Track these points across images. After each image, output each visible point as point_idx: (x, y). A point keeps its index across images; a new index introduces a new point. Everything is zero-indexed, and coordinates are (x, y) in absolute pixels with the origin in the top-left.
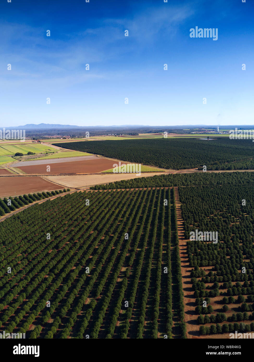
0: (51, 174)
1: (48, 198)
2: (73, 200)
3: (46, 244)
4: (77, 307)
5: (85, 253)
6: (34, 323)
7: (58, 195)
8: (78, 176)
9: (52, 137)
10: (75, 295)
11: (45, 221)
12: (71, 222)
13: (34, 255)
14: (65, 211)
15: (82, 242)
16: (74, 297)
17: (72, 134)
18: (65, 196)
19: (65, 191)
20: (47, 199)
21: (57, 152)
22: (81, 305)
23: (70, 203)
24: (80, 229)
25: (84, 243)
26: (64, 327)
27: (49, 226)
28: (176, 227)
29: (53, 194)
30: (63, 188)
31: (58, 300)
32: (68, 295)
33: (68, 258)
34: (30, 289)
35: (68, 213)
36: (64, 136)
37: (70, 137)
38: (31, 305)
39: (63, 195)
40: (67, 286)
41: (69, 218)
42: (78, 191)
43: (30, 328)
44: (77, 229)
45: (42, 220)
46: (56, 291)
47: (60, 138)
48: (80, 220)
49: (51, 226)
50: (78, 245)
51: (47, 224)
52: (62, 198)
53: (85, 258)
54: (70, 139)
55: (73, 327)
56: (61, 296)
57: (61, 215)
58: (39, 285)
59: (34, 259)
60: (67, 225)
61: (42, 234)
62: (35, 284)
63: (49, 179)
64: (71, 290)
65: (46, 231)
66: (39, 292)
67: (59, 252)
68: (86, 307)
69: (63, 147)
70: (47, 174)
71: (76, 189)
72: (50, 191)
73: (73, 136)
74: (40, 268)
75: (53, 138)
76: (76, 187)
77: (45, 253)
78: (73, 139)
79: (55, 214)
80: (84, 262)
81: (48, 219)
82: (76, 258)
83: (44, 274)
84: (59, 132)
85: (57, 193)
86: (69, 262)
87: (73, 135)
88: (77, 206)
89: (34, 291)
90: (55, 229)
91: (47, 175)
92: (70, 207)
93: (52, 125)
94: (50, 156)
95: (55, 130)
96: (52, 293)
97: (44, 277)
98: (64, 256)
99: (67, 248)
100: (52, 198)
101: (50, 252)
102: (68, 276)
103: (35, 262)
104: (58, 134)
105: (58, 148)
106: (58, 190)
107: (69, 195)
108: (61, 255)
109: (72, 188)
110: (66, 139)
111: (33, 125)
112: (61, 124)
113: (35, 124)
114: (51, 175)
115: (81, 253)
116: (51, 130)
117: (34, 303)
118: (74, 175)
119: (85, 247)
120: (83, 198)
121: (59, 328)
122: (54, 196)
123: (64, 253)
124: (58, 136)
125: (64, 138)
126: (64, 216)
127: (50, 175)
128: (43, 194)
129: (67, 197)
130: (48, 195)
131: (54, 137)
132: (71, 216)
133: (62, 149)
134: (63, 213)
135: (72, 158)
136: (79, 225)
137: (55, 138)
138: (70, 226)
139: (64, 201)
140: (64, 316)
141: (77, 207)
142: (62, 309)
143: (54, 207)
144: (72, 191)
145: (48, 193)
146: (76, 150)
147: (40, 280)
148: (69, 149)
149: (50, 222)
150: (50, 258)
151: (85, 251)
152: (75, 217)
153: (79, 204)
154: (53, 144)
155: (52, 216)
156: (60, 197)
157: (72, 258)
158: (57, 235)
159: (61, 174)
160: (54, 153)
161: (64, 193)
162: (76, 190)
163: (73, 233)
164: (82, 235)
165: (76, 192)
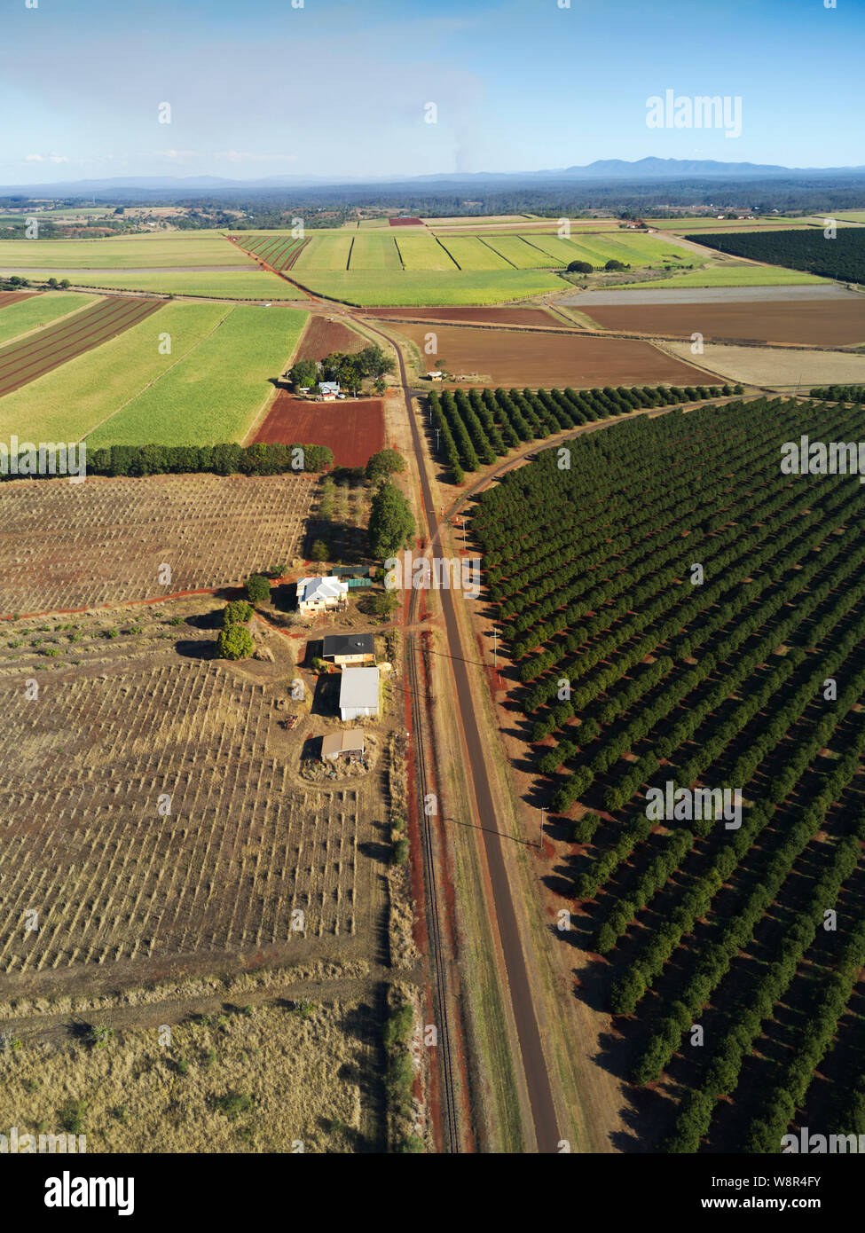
0: (681, 337)
1: (673, 404)
2: (754, 418)
3: (674, 514)
4: (756, 650)
5: (779, 557)
6: (652, 654)
7: (704, 401)
8: (771, 350)
9: (683, 212)
10: (752, 630)
11: (669, 462)
12: (743, 476)
13: (644, 532)
14: (729, 444)
15: (776, 527)
16: (749, 634)
17: (760, 201)
18: (728, 405)
19: (726, 392)
20: (670, 408)
21: (702, 267)
22: (766, 653)
23: (744, 426)
24: (771, 498)
25: (782, 531)
26: (720, 677)
27: (682, 475)
29: (691, 395)
30: (720, 382)
31: (709, 630)
32: (731, 627)
33: (734, 556)
34: (643, 595)
35: (735, 453)
36: (730, 209)
37: (749, 210)
38: (647, 624)
39: (721, 402)
40: (733, 608)
41: (738, 464)
42: (771, 397)
43: (647, 659)
44: (762, 496)
45: (663, 459)
46: (702, 614)
47: (716, 217)
48: (773, 476)
49: (689, 477)
50: (765, 532)
51: (677, 471)
52: (717, 412)
53: (782, 562)
54: (752, 220)
55: (742, 683)
56: (719, 622)
57: (714, 454)
58: (660, 594)
59: (643, 540)
60: (733, 483)
61: (664, 490)
62: (654, 588)
63: (675, 351)
64: (740, 619)
65: (672, 486)
66: (664, 605)
67: (709, 539)
68: (773, 659)
69: (724, 250)
70: (669, 337)
71: (762, 389)
72: (682, 387)
73: (763, 210)
74: (663, 561)
75: (690, 216)
76: (764, 384)
77: (674, 533)
78: (762, 221)
79: (698, 449)
80: (779, 572)
81: (678, 458)
82: (758, 561)
83: (675, 574)
84: (709, 193)
85: (704, 396)
86: (735, 564)
87: (761, 206)
88: (766, 438)
89: (649, 602)
90: (698, 486)
91: (670, 340)
92: (744, 438)
93: (687, 164)
94: (677, 279)
95: (693, 183)
96: (695, 615)
97: (673, 581)
98: (722, 550)
99: (734, 535)
100: (689, 408)
101: (685, 535)
102: (735, 592)
103: (649, 547)
104: (707, 201)
105: (706, 252)
106: (706, 387)
107: (740, 404)
108: (716, 545)
109: (749, 385)
110: (736, 218)
111: (617, 163)
112: (719, 161)
113: (624, 159)
114: (683, 341)
115: (770, 552)
116: (682, 184)
117: (651, 621)
118: (760, 346)
119: (785, 541)
120: (784, 418)
121: (710, 676)
122: (692, 403)
123: (723, 543)
124: (706, 208)
125: (731, 216)
126: (726, 458)
127: (678, 340)
128: (660, 390)
129: (735, 410)
130: (676, 397)
131: (693, 209)
132: (746, 462)
133: (722, 257)
134: (720, 450)
135: (753, 291)
136: (768, 487)
137: (697, 216)
138: (740, 484)
139: (723, 418)
140: (723, 660)
141: (765, 441)
142: (721, 645)
143: (693, 432)
144: (750, 396)
145: (674, 391)
146: (770, 263)
147: (665, 584)
148: (746, 257)
149: (684, 466)
150: (686, 547)
151: (781, 551)
152: (759, 467)
153: (773, 434)
154: (688, 238)
155: (688, 454)
156: (714, 406)
157: (746, 556)
158: (704, 501)
159: (714, 338)
160: (691, 267)
161: (723, 397)
162: (762, 393)
163: (750, 503)
164: (776, 514)
165: (765, 398)
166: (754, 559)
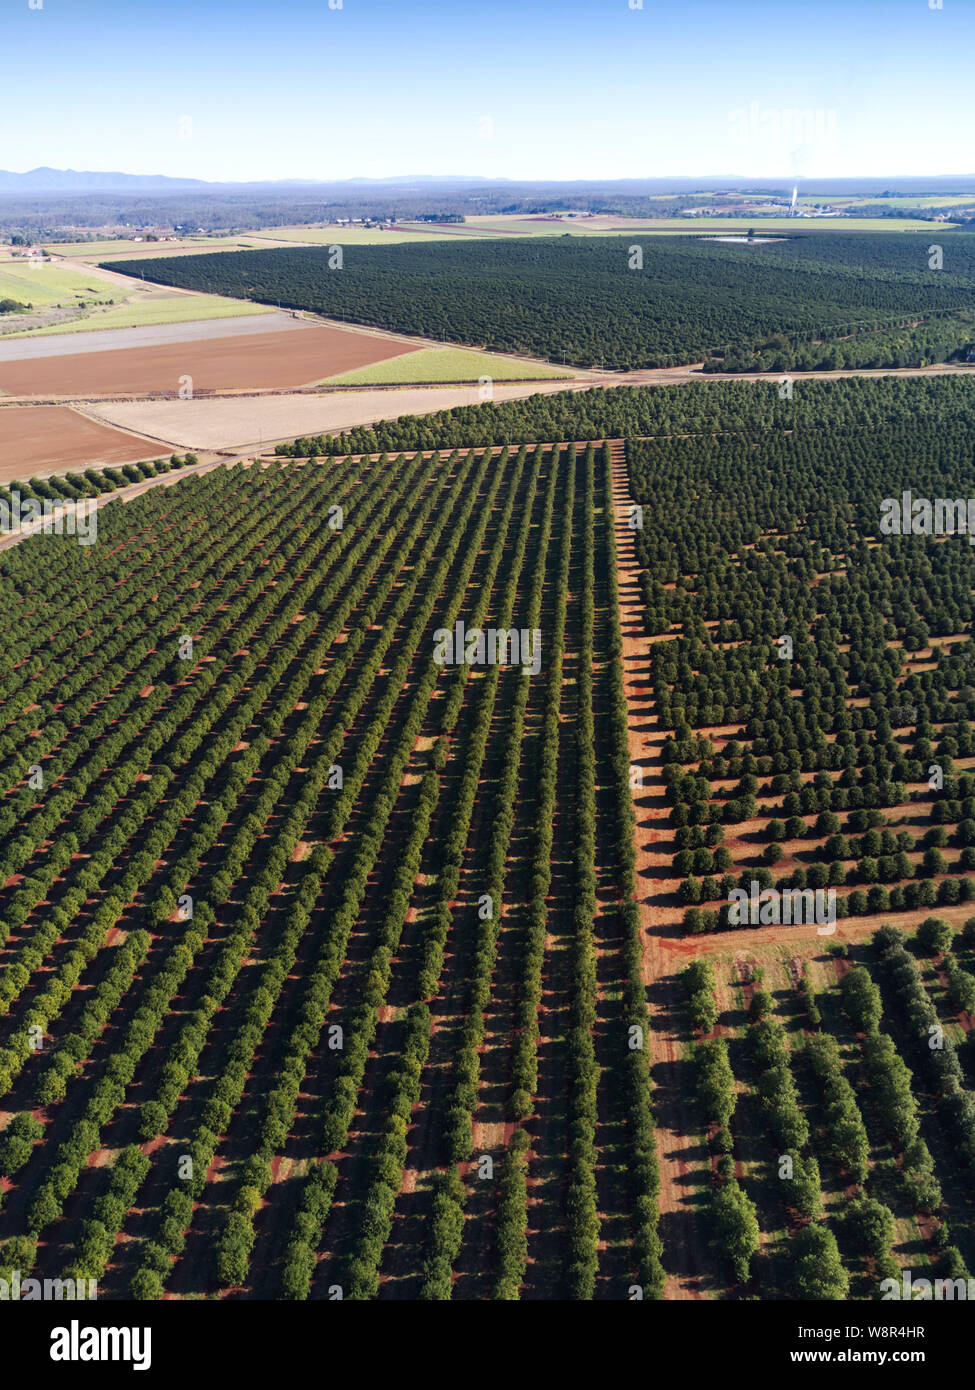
0: (109, 396)
1: (110, 491)
2: (214, 497)
3: (125, 665)
4: (266, 872)
5: (278, 695)
6: (119, 925)
7: (150, 480)
8: (222, 400)
9: (93, 234)
10: (255, 833)
11: (111, 581)
12: (212, 584)
13: (87, 705)
14: (187, 540)
15: (263, 653)
16: (253, 841)
17: (182, 219)
18: (180, 483)
19: (176, 464)
20: (106, 497)
21: (125, 301)
22: (279, 867)
23: (203, 510)
24: (251, 609)
25: (272, 657)
26: (227, 932)
27: (129, 601)
28: (614, 591)
29: (131, 476)
30: (167, 451)
31: (197, 852)
32: (229, 835)
33: (215, 712)
34: (91, 821)
35: (197, 551)
36: (149, 230)
37: (172, 230)
38: (103, 872)
39: (170, 479)
40: (224, 805)
41: (203, 566)
42: (231, 464)
43: (110, 939)
44: (239, 609)
45: (102, 580)
46: (185, 823)
47: (132, 239)
48: (250, 575)
49: (140, 601)
50: (250, 667)
51: (123, 595)
52: (167, 494)
53: (278, 709)
54: (175, 242)
55: (257, 931)
56: (207, 837)
57: (170, 556)
58: (122, 807)
59: (87, 720)
60: (200, 596)
61: (107, 629)
62: (107, 803)
63: (104, 416)
64: (238, 818)
65: (119, 620)
66: (125, 830)
67: (179, 692)
68: (296, 872)
69: (148, 279)
70: (95, 397)
71: (219, 454)
72: (117, 467)
73: (186, 229)
74: (117, 750)
75: (100, 238)
76: (220, 447)
77: (127, 699)
78: (187, 242)
79: (148, 555)
80: (277, 723)
81: (123, 573)
82: (248, 712)
83: (136, 768)
84: (123, 211)
85: (148, 474)
86: (221, 726)
87: (184, 225)
88: (232, 521)
89: (106, 827)
90: (153, 612)
91: (96, 401)
92: (206, 525)
93: (90, 176)
94: (96, 318)
95: (102, 200)
96: (173, 832)
97: (137, 778)
98: (201, 705)
99: (210, 679)
100: (129, 494)
101: (146, 695)
102: (224, 774)
103: (94, 731)
104: (122, 219)
105: (129, 283)
106: (149, 461)
107: (195, 479)
108: (189, 703)
109: (203, 450)
110: (156, 240)
112: (127, 172)
113: (11, 170)
114: (112, 400)
115: (262, 693)
116: (88, 200)
117: (110, 864)
118: (208, 397)
119: (277, 672)
120: (249, 489)
121: (210, 936)
122: (134, 485)
123: (198, 696)
124: (120, 228)
125: (149, 238)
126: (186, 561)
127: (106, 400)
128: (90, 475)
129: (189, 488)
130: (111, 482)
131: (105, 230)
132: (212, 561)
133: (148, 288)
134: (177, 549)
135: (190, 327)
136: (244, 594)
137: (110, 239)
138: (210, 597)
139: (176, 502)
140: (224, 899)
141: (231, 525)
142: (215, 880)
143: (140, 529)
144: (205, 466)
145: (108, 474)
146: (205, 291)
147: (124, 790)
148: (176, 286)
149: (131, 585)
150: (148, 714)
151: (277, 686)
152: (229, 565)
153: (240, 515)
154: (102, 266)
155: (137, 564)
156: (161, 487)
157: (232, 711)
158: (166, 634)
159: (152, 393)
160: (111, 302)
161: (175, 471)
162: (219, 458)
163: (227, 624)
164: (263, 631)
165: (223, 466)
166: (242, 714)
